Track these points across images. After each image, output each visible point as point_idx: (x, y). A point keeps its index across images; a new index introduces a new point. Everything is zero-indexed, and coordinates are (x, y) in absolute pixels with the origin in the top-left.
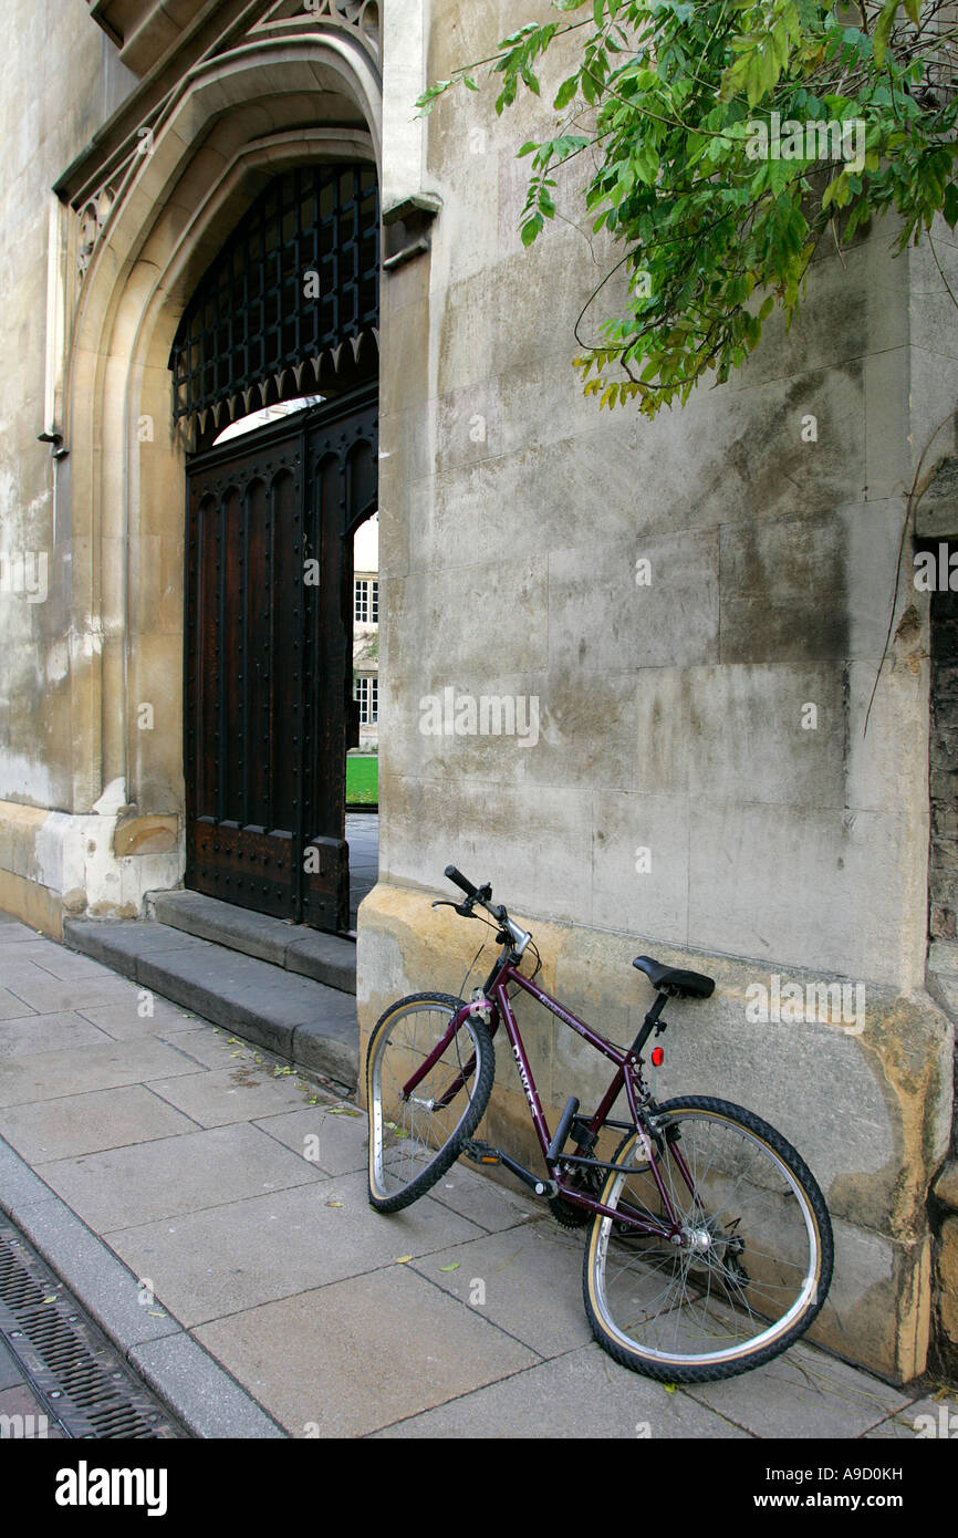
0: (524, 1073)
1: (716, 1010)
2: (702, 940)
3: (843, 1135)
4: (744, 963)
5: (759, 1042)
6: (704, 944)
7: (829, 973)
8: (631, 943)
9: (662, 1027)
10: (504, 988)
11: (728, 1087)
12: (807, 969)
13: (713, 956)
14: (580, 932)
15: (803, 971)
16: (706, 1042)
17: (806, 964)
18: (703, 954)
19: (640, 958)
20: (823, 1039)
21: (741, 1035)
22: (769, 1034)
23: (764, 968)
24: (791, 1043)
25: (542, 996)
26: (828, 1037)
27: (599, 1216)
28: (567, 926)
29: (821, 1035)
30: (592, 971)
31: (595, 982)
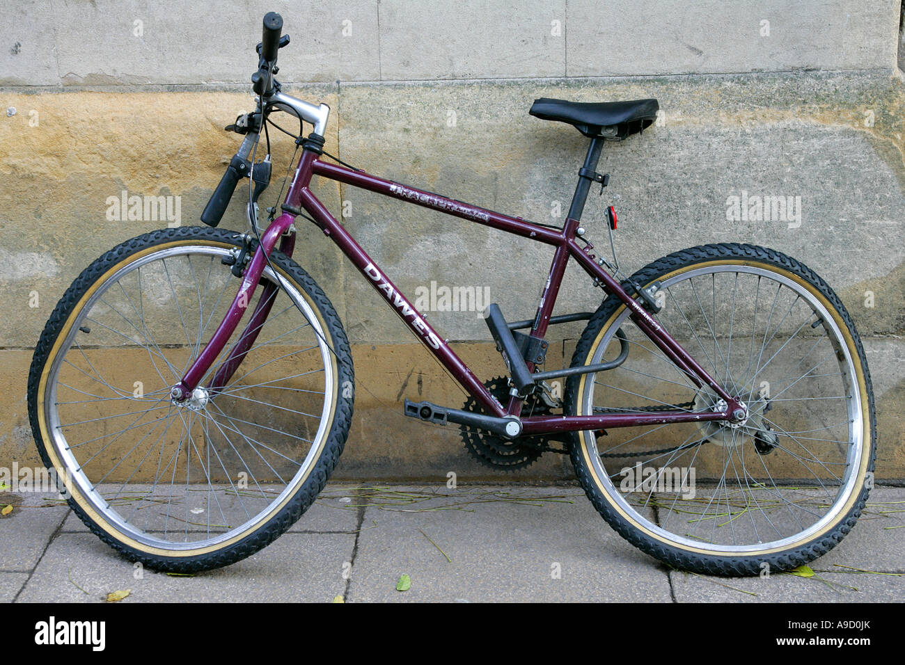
0: (398, 297)
1: (651, 146)
2: (591, 65)
3: (846, 244)
4: (663, 82)
5: (722, 169)
6: (594, 70)
7: (793, 69)
8: (466, 92)
9: (604, 181)
10: (308, 190)
11: (672, 234)
12: (761, 71)
13: (610, 83)
14: (364, 93)
15: (754, 75)
16: (635, 189)
17: (759, 65)
18: (594, 84)
19: (537, 102)
20: (817, 144)
21: (693, 168)
22: (736, 156)
23: (696, 83)
24: (772, 159)
25: (393, 187)
26: (825, 141)
27: (581, 433)
28: (329, 89)
29: (815, 140)
30: (415, 139)
31: (426, 154)
